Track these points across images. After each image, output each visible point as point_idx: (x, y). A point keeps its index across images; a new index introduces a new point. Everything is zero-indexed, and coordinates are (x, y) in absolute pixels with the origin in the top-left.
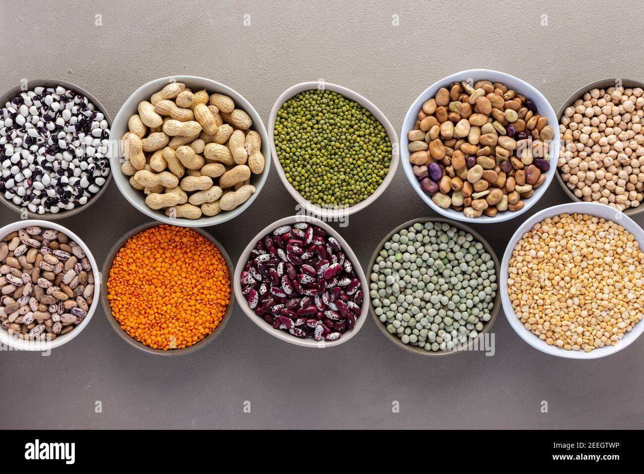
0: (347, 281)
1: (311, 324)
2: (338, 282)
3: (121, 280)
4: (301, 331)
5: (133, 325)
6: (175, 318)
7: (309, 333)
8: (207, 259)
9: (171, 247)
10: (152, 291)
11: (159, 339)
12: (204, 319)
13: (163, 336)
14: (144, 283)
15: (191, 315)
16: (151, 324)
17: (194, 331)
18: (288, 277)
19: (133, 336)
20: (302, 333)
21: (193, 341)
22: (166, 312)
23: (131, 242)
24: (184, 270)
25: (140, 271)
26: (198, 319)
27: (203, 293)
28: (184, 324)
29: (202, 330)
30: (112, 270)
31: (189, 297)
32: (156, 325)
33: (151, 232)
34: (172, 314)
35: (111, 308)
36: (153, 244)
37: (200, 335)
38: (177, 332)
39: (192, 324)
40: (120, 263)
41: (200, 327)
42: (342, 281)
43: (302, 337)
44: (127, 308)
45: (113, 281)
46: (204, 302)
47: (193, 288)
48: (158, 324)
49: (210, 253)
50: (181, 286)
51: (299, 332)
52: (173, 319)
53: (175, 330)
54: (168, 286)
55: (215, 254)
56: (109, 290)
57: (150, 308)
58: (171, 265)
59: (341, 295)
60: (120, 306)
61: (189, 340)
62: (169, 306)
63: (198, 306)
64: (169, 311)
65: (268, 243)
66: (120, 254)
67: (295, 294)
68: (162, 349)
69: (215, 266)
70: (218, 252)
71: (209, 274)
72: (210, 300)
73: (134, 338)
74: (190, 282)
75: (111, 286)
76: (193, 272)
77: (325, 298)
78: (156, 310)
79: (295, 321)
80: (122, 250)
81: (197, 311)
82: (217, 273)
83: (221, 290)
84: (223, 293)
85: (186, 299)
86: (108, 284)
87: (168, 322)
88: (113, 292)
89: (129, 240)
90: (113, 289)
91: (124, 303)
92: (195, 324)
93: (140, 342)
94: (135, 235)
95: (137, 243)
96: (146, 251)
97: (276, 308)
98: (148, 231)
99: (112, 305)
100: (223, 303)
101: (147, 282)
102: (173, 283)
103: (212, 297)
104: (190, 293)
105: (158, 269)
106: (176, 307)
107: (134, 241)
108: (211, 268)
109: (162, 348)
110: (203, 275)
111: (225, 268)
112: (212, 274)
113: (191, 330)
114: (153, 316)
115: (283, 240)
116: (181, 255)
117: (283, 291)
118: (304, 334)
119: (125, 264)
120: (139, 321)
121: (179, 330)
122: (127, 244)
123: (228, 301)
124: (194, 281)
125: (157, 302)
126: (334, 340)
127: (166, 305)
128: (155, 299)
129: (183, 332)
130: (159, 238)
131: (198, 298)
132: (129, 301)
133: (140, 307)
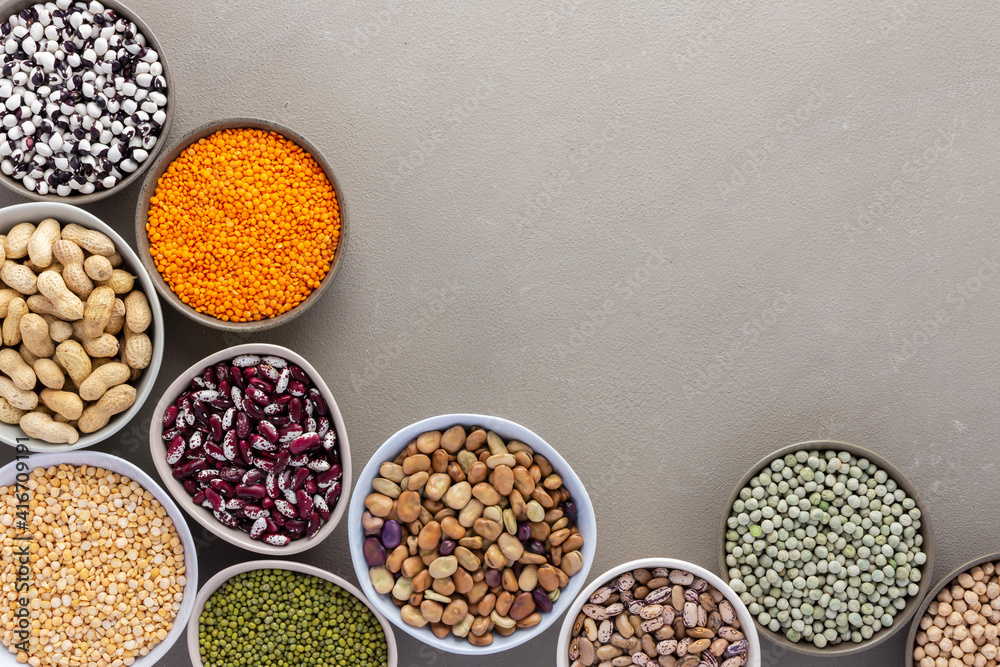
0: (324, 465)
1: (250, 512)
2: (309, 462)
3: (181, 183)
4: (230, 517)
5: (168, 253)
6: (233, 273)
7: (243, 524)
8: (317, 209)
9: (273, 169)
10: (217, 219)
11: (197, 291)
12: (273, 292)
13: (203, 290)
14: (212, 201)
15: (257, 278)
16: (195, 265)
17: (251, 302)
18: (236, 434)
19: (161, 270)
20: (230, 521)
21: (242, 317)
22: (223, 257)
23: (220, 137)
24: (278, 208)
25: (215, 183)
26: (263, 288)
27: (288, 255)
28: (241, 287)
29: (262, 307)
30: (175, 163)
31: (266, 251)
32: (201, 268)
33: (255, 134)
34: (231, 264)
35: (149, 216)
36: (250, 153)
37: (256, 312)
38: (226, 293)
39: (252, 290)
40: (190, 159)
41: (262, 301)
42: (316, 463)
43: (230, 527)
44: (171, 227)
45: (169, 180)
46: (284, 268)
47: (277, 241)
48: (204, 269)
49: (324, 203)
50: (262, 231)
51: (226, 517)
52: (229, 271)
53: (225, 289)
54: (244, 223)
55: (331, 208)
56: (158, 190)
57: (204, 242)
58: (261, 193)
59: (307, 482)
60: (162, 219)
61: (238, 312)
62: (232, 252)
63: (273, 270)
64: (228, 258)
65: (219, 373)
66: (196, 146)
67: (239, 461)
68: (194, 308)
69: (323, 225)
70: (336, 206)
71: (310, 232)
72: (294, 270)
73: (161, 273)
74: (278, 231)
75: (162, 186)
76: (289, 218)
77: (282, 481)
78: (210, 248)
79: (227, 501)
80: (202, 141)
81: (269, 277)
82: (321, 236)
83: (316, 263)
84: (316, 268)
85: (260, 253)
86: (160, 180)
87: (219, 273)
88: (161, 195)
89: (218, 133)
90: (164, 190)
91: (170, 217)
92: (257, 293)
93: (167, 283)
94: (230, 129)
95: (228, 141)
96: (235, 157)
97: (205, 473)
98: (252, 131)
99: (151, 212)
100: (310, 282)
101: (217, 203)
102: (253, 221)
103: (299, 266)
104: (271, 246)
105: (241, 191)
106: (241, 257)
107: (226, 136)
108: (316, 225)
109: (195, 306)
110: (300, 228)
111: (336, 233)
112: (314, 235)
113: (247, 300)
114: (202, 255)
115: (243, 376)
116: (282, 186)
117: (221, 452)
118: (234, 523)
119: (197, 162)
120: (180, 251)
121: (230, 292)
122: (213, 136)
123: (318, 283)
124: (283, 232)
125: (218, 238)
126: (277, 546)
127: (229, 248)
128: (216, 231)
129: (234, 297)
130: (263, 147)
131: (278, 258)
132: (178, 217)
133: (190, 234)
